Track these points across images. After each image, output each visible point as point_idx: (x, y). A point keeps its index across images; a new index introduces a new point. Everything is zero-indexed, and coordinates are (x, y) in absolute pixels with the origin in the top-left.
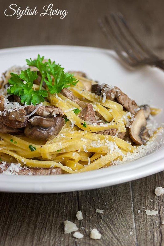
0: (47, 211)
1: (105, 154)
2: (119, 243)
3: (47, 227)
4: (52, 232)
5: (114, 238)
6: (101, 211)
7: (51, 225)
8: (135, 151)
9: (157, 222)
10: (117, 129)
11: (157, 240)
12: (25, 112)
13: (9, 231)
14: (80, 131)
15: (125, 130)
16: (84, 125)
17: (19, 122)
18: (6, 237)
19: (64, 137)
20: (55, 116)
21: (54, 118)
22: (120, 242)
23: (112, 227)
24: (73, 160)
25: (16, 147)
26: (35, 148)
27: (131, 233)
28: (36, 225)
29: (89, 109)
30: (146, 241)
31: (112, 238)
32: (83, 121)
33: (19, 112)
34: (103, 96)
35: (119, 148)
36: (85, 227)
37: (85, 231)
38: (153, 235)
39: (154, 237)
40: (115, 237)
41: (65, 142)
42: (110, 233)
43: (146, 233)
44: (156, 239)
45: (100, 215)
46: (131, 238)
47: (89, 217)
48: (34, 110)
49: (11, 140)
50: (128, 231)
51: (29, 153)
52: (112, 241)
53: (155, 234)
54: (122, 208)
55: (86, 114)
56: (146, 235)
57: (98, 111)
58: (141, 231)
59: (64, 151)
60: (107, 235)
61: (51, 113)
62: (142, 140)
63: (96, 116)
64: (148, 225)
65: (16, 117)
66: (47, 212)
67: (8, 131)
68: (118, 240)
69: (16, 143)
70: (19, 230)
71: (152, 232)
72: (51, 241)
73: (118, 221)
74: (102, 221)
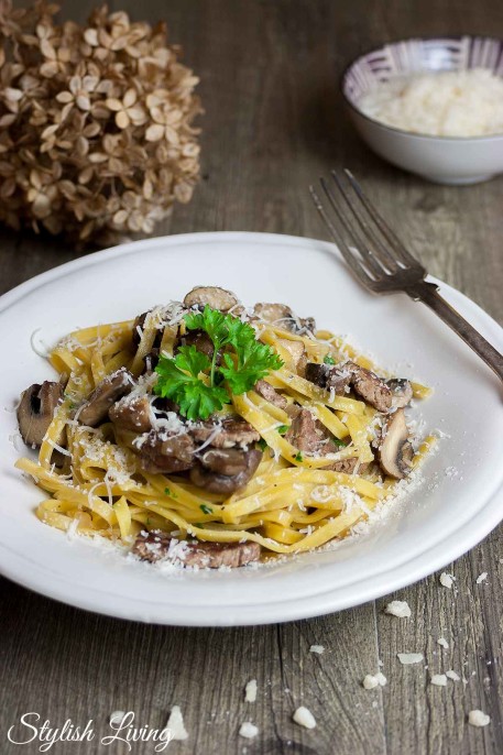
0: (221, 646)
1: (336, 514)
2: (353, 730)
3: (223, 689)
4: (232, 700)
5: (344, 716)
6: (319, 649)
7: (230, 683)
8: (390, 497)
9: (422, 677)
10: (357, 458)
11: (422, 722)
12: (190, 440)
13: (154, 698)
14: (290, 469)
15: (371, 457)
16: (299, 458)
17: (180, 461)
18: (150, 712)
19: (263, 483)
20: (246, 449)
21: (244, 453)
22: (354, 727)
23: (340, 688)
24: (280, 525)
25: (176, 503)
26: (211, 510)
27: (375, 704)
28: (203, 682)
29: (305, 421)
30: (402, 723)
31: (340, 715)
32: (296, 451)
33: (180, 442)
34: (329, 390)
35: (361, 496)
36: (292, 690)
37: (292, 699)
38: (415, 708)
39: (415, 715)
40: (346, 712)
41: (265, 495)
42: (338, 704)
43: (402, 704)
44: (419, 719)
45: (318, 659)
46: (374, 717)
47: (298, 663)
48: (207, 438)
49: (167, 490)
50: (369, 700)
51: (199, 515)
52: (340, 724)
53: (418, 707)
54: (359, 639)
55: (300, 431)
56: (402, 709)
57: (322, 420)
58: (392, 698)
59: (264, 509)
60: (330, 708)
61: (238, 444)
62: (401, 468)
63: (316, 430)
64: (405, 683)
65: (174, 452)
66: (221, 651)
67: (161, 471)
68: (351, 721)
69: (174, 496)
70: (172, 696)
71: (413, 702)
72: (230, 724)
73: (350, 673)
74: (321, 673)
